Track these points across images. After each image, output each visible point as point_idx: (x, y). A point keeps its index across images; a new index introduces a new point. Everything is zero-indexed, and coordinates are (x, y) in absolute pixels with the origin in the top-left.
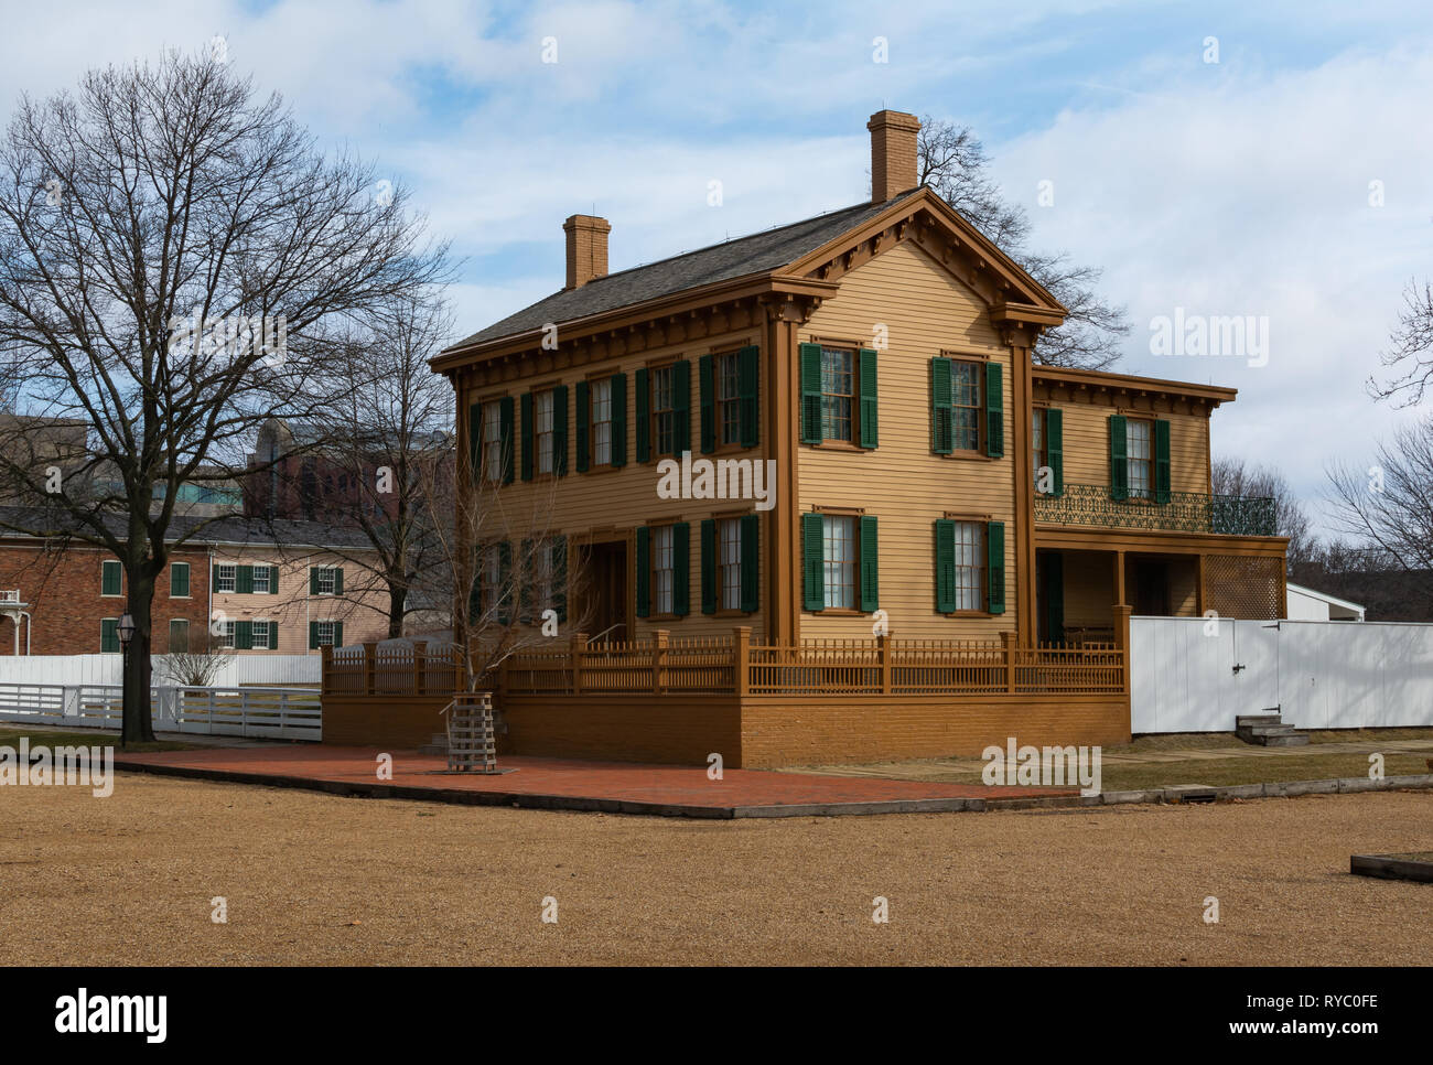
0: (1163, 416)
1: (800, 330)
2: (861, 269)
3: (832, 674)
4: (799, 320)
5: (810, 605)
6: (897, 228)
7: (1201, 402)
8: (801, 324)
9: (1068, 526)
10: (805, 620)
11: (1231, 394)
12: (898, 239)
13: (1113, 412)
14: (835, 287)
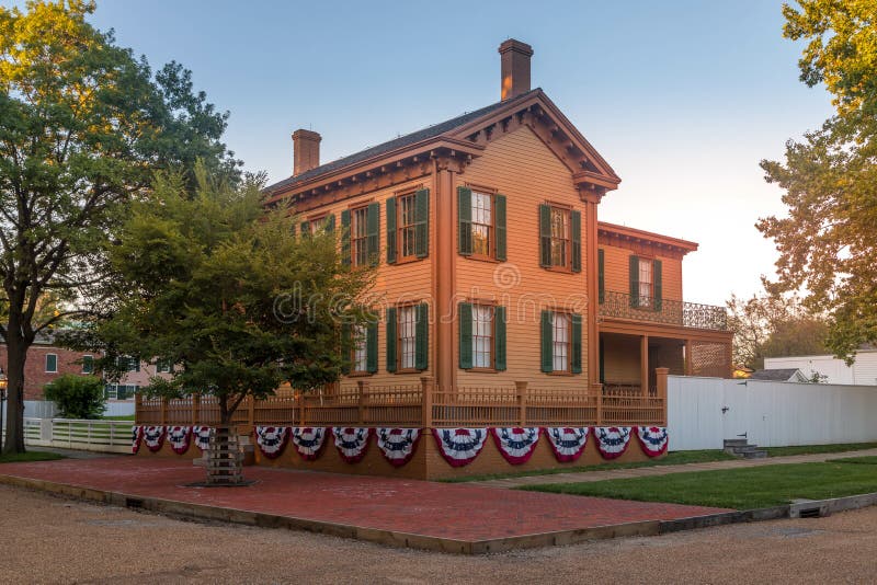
0: (658, 258)
1: (458, 178)
2: (498, 141)
4: (458, 170)
5: (464, 365)
6: (520, 115)
7: (678, 249)
8: (461, 173)
10: (460, 373)
11: (694, 247)
12: (521, 123)
13: (632, 253)
14: (482, 148)
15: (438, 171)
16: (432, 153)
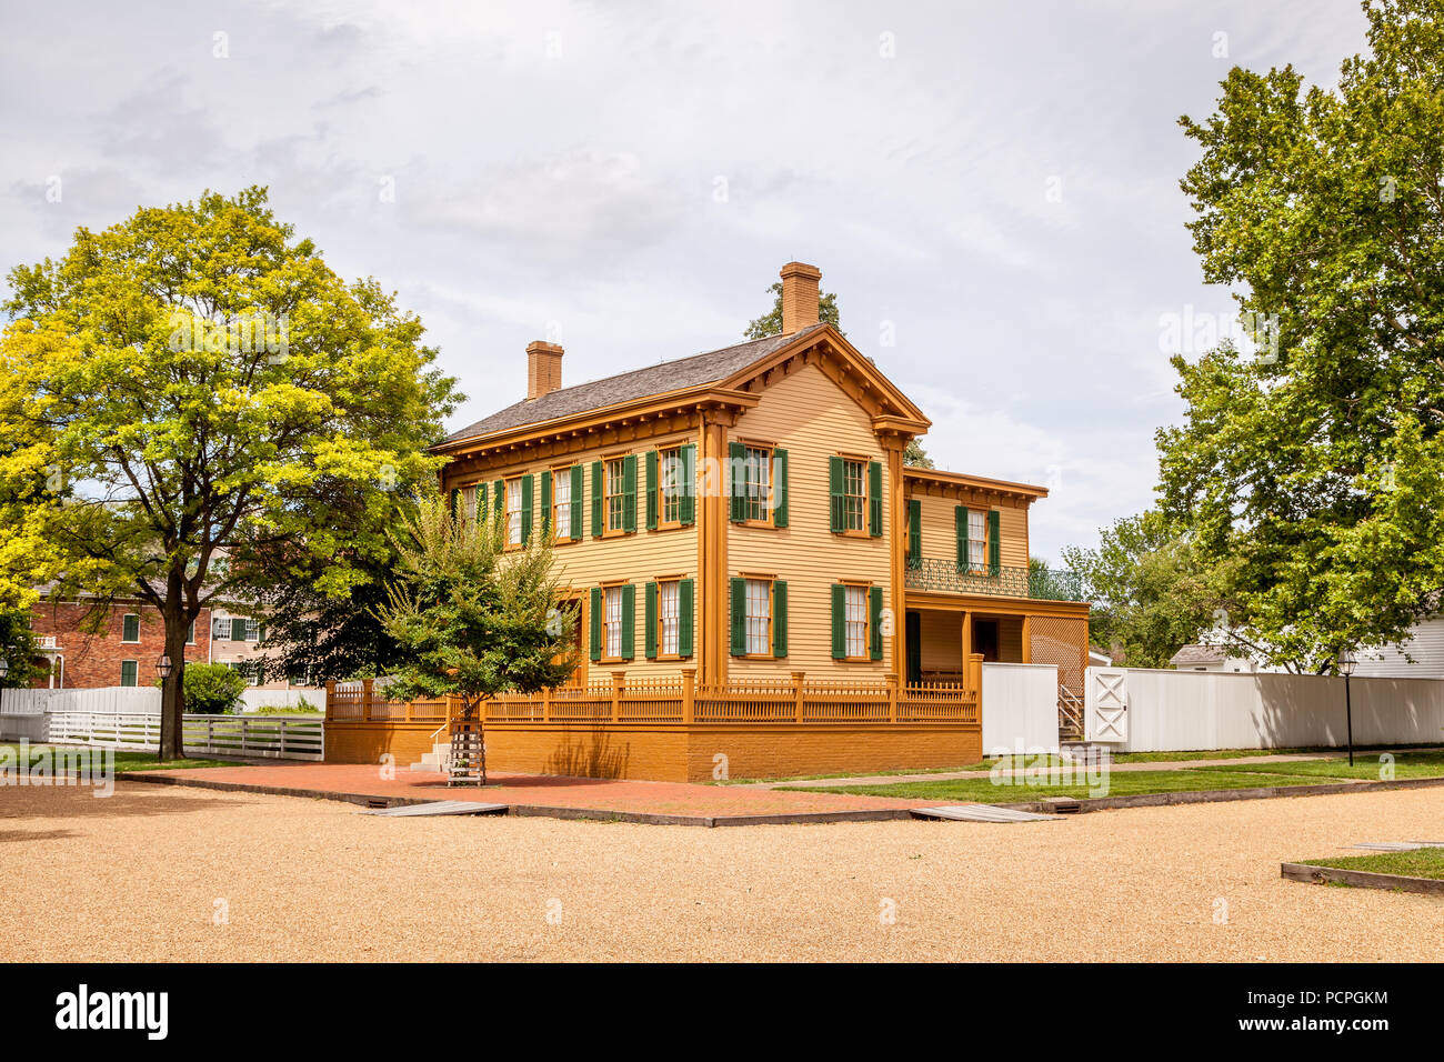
0: (995, 508)
1: (729, 432)
2: (778, 386)
3: (749, 705)
4: (729, 424)
5: (736, 652)
6: (805, 354)
7: (1021, 498)
8: (732, 426)
9: (929, 591)
10: (732, 661)
11: (1044, 492)
12: (805, 363)
13: (959, 503)
14: (757, 399)
15: (706, 426)
16: (698, 407)
